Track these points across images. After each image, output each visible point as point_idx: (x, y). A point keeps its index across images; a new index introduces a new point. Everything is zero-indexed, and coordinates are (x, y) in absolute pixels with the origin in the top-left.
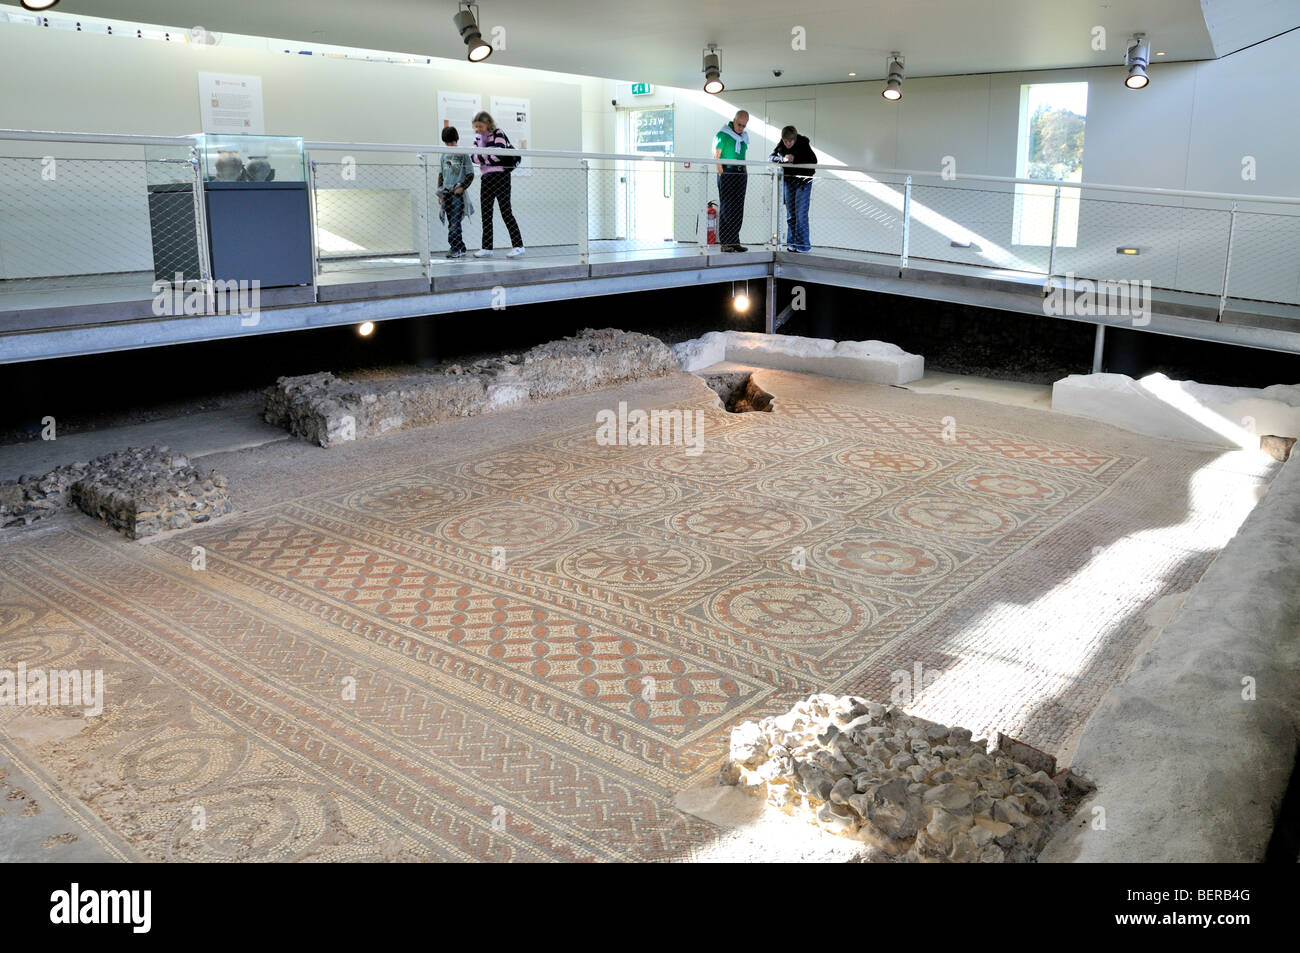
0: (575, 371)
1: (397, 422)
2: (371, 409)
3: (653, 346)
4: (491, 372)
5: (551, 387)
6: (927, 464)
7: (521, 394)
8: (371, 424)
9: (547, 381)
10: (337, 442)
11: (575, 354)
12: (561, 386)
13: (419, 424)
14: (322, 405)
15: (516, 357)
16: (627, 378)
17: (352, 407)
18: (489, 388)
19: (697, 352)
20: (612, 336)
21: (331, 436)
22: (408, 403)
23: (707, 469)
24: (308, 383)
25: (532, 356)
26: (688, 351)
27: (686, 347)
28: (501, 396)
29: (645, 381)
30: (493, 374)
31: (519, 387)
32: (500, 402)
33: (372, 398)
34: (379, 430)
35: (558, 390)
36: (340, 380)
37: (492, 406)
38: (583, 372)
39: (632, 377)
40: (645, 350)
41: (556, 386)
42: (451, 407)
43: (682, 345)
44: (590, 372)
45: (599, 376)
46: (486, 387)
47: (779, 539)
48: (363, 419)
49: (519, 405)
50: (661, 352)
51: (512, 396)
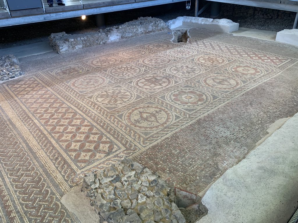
0: (135, 30)
1: (81, 46)
2: (72, 43)
3: (159, 22)
4: (109, 31)
5: (127, 35)
6: (223, 61)
7: (118, 37)
8: (73, 47)
9: (126, 33)
10: (62, 53)
11: (135, 25)
12: (131, 35)
13: (88, 47)
14: (59, 42)
15: (117, 26)
16: (151, 32)
17: (67, 43)
18: (108, 36)
19: (174, 23)
20: (147, 19)
21: (61, 51)
22: (84, 41)
23: (156, 63)
24: (57, 35)
25: (121, 26)
26: (171, 23)
27: (171, 22)
28: (112, 38)
29: (157, 32)
30: (110, 32)
31: (117, 35)
32: (112, 40)
33: (73, 40)
34: (76, 49)
35: (130, 36)
36: (67, 34)
37: (110, 41)
38: (137, 30)
39: (153, 31)
40: (157, 23)
41: (129, 35)
42: (97, 42)
43: (170, 21)
44: (140, 30)
45: (142, 31)
46: (107, 36)
47: (161, 89)
48: (70, 46)
49: (118, 40)
50: (162, 23)
51: (116, 38)
